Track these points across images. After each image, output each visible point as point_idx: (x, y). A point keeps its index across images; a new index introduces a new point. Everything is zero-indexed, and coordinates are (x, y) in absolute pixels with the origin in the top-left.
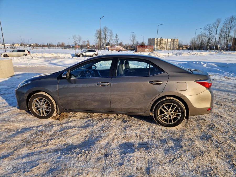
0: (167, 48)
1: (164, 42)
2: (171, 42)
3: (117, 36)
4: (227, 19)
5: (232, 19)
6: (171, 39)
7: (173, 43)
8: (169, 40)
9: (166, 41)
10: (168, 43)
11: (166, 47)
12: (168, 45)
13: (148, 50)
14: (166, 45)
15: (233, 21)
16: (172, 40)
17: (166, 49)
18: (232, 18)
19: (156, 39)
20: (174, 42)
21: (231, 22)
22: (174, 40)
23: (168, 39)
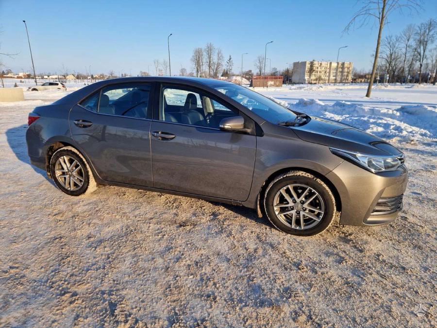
0: (329, 80)
1: (323, 68)
2: (337, 68)
3: (230, 59)
4: (421, 27)
5: (430, 25)
6: (338, 63)
7: (341, 70)
8: (334, 65)
9: (328, 67)
10: (331, 71)
11: (327, 78)
12: (331, 73)
13: (272, 83)
14: (328, 74)
15: (431, 28)
16: (340, 65)
17: (327, 82)
18: (431, 23)
19: (308, 62)
20: (343, 68)
21: (427, 31)
22: (343, 64)
23: (331, 63)
